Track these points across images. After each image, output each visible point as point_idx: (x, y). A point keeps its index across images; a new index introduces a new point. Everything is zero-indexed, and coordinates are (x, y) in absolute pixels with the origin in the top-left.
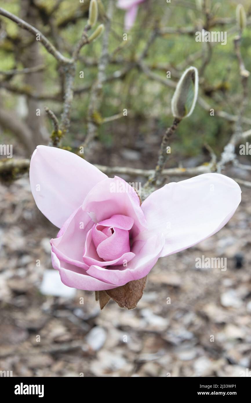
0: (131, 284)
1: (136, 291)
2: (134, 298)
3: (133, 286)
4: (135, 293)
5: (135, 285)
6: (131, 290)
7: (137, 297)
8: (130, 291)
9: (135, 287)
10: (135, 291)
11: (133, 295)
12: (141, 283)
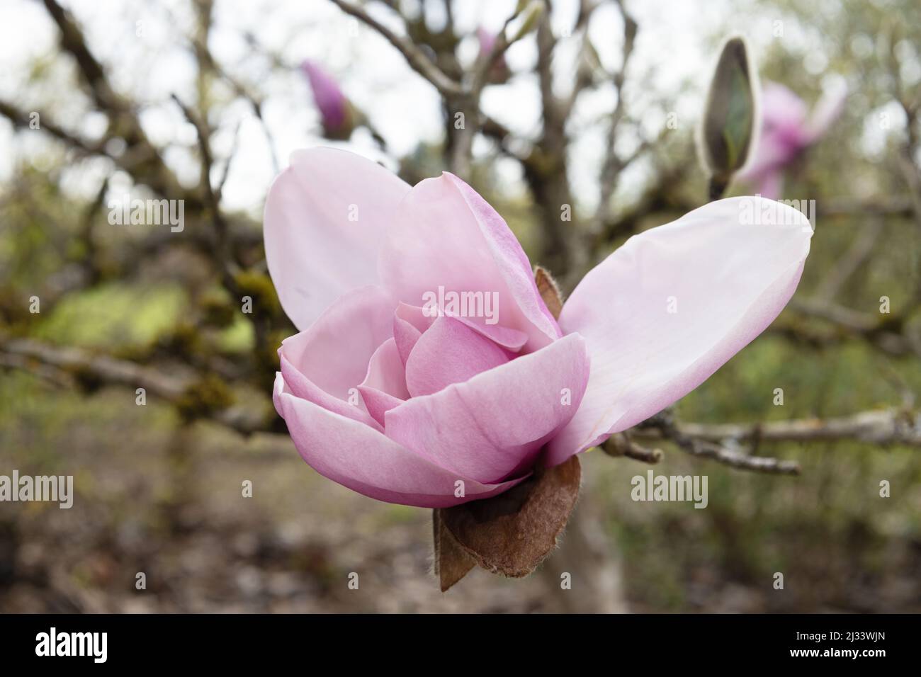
0: (525, 517)
1: (536, 536)
2: (528, 553)
3: (528, 524)
4: (533, 541)
5: (535, 521)
6: (523, 533)
7: (536, 550)
8: (519, 537)
9: (536, 527)
10: (533, 535)
11: (525, 545)
12: (554, 519)
